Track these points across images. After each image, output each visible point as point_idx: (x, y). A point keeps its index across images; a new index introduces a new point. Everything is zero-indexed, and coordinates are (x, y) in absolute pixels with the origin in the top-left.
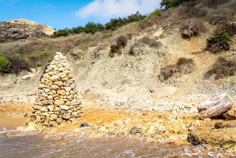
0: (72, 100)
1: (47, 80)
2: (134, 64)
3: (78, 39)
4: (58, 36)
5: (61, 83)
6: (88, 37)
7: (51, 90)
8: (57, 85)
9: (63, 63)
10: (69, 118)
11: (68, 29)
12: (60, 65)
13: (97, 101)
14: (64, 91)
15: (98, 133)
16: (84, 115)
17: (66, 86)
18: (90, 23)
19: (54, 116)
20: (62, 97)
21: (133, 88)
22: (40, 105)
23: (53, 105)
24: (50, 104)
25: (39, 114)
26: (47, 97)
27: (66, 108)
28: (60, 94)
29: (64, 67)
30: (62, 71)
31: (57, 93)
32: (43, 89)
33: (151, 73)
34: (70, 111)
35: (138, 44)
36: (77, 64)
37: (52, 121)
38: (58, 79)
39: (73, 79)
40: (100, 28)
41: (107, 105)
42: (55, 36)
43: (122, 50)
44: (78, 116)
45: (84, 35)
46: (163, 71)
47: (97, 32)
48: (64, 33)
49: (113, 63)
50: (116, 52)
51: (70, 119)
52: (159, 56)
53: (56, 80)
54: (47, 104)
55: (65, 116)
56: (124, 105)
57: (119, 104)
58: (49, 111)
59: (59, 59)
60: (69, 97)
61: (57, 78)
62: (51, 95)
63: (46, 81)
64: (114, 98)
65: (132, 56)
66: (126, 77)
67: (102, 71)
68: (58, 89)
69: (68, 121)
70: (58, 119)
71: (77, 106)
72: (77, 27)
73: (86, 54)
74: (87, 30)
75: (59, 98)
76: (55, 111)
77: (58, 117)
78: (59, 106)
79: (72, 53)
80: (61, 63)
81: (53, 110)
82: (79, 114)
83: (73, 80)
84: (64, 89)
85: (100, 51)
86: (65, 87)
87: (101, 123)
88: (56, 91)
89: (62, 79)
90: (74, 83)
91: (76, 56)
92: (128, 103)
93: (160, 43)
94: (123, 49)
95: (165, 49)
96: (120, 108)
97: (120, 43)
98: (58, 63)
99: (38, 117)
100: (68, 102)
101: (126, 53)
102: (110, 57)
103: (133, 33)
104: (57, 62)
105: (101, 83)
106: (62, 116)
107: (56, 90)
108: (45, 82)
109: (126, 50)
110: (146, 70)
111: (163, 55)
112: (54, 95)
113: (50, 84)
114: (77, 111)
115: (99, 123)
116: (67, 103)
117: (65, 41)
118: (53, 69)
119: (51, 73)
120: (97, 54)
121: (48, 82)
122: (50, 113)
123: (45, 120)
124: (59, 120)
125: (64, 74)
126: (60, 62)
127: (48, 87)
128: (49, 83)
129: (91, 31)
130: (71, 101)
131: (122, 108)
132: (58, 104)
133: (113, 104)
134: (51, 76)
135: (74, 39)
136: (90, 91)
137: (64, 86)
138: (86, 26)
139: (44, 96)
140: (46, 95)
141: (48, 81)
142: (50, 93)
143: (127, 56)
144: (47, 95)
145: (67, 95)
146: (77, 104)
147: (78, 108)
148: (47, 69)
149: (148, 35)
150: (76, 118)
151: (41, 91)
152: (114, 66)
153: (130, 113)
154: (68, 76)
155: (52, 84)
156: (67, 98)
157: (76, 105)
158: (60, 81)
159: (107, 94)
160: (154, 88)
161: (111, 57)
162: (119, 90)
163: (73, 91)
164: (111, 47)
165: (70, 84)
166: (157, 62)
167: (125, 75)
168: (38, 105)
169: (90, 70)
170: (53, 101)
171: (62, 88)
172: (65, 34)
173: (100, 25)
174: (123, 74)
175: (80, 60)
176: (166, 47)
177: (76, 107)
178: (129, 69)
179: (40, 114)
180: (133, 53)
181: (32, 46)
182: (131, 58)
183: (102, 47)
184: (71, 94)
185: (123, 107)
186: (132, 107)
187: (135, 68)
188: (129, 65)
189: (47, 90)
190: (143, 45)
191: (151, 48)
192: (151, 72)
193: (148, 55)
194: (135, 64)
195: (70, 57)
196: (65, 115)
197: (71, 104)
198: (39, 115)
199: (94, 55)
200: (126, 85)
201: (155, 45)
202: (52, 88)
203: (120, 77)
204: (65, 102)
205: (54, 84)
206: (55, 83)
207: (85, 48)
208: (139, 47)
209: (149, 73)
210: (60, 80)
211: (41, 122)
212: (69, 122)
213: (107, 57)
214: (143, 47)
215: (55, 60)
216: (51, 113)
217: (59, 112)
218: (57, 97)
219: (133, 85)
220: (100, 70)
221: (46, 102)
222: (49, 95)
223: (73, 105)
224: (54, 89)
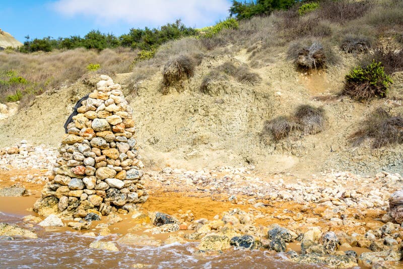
0: (128, 170)
1: (82, 128)
2: (211, 109)
3: (72, 59)
4: (33, 50)
5: (111, 135)
6: (91, 56)
7: (92, 147)
8: (103, 138)
9: (116, 97)
10: (124, 203)
11: (51, 39)
12: (109, 101)
13: (152, 173)
14: (116, 151)
15: (215, 239)
17: (119, 142)
18: (94, 33)
19: (96, 199)
20: (112, 161)
21: (214, 153)
22: (67, 176)
23: (94, 177)
24: (89, 174)
25: (65, 194)
26: (83, 161)
27: (119, 184)
28: (108, 156)
29: (117, 104)
30: (113, 113)
31: (102, 154)
32: (75, 144)
33: (243, 129)
34: (126, 190)
35: (217, 75)
37: (92, 208)
38: (106, 127)
40: (112, 42)
42: (26, 49)
43: (185, 83)
44: (139, 200)
45: (83, 52)
46: (271, 126)
47: (107, 49)
48: (44, 45)
49: (167, 105)
50: (173, 85)
51: (125, 206)
52: (257, 99)
53: (102, 129)
54: (82, 173)
55: (117, 200)
56: (210, 183)
58: (85, 187)
59: (108, 89)
60: (125, 163)
61: (104, 124)
62: (91, 156)
63: (80, 129)
64: (181, 170)
65: (206, 96)
66: (196, 132)
67: (147, 118)
68: (105, 146)
69: (120, 209)
70: (103, 204)
71: (137, 181)
72: (70, 38)
74: (89, 43)
75: (105, 163)
76: (98, 190)
77: (104, 201)
78: (106, 180)
79: (86, 81)
80: (112, 96)
81: (93, 187)
82: (141, 198)
83: (133, 131)
84: (116, 147)
85: (141, 82)
88: (101, 150)
89: (114, 127)
90: (134, 136)
91: (93, 86)
92: (219, 181)
93: (258, 75)
94: (187, 81)
95: (266, 87)
97: (183, 69)
98: (106, 96)
99: (64, 200)
101: (192, 88)
102: (161, 94)
103: (205, 55)
104: (105, 94)
106: (111, 199)
107: (101, 148)
108: (78, 130)
109: (192, 83)
110: (233, 122)
111: (265, 97)
112: (97, 159)
113: (91, 136)
114: (138, 191)
116: (120, 175)
117: (50, 60)
118: (97, 107)
119: (91, 114)
120: (135, 86)
121: (87, 132)
122: (89, 192)
123: (79, 205)
124: (106, 207)
125: (117, 118)
126: (109, 93)
127: (87, 141)
128: (87, 134)
129: (96, 47)
130: (128, 172)
131: (210, 190)
132: (104, 176)
134: (91, 120)
135: (67, 57)
137: (116, 142)
138: (86, 36)
139: (77, 158)
140: (82, 157)
141: (84, 129)
142: (89, 153)
143: (195, 95)
144: (83, 157)
145: (122, 160)
146: (138, 177)
147: (139, 185)
149: (231, 60)
150: (135, 204)
151: (72, 148)
152: (169, 110)
154: (125, 122)
155: (94, 137)
156: (120, 166)
157: (136, 179)
158: (109, 132)
159: (167, 162)
160: (254, 156)
161: (163, 94)
162: (188, 155)
163: (133, 153)
164: (165, 76)
165: (128, 139)
166: (255, 109)
167: (193, 128)
168: (63, 175)
170: (95, 169)
171: (113, 144)
172: (45, 48)
174: (189, 126)
176: (268, 84)
177: (135, 184)
178: (201, 117)
179: (67, 194)
180: (207, 90)
182: (203, 98)
183: (144, 75)
184: (127, 158)
185: (211, 188)
187: (212, 117)
188: (201, 111)
189: (83, 147)
190: (226, 78)
191: (240, 84)
192: (244, 126)
193: (236, 96)
194: (213, 110)
196: (116, 198)
197: (127, 178)
198: (64, 195)
199: (127, 88)
200: (202, 147)
201: (248, 78)
202: (94, 144)
203: (184, 132)
204: (118, 172)
205: (97, 137)
206: (98, 134)
208: (218, 80)
209: (241, 128)
210: (108, 130)
211: (69, 209)
212: (122, 211)
213: (154, 93)
214: (226, 81)
215: (99, 89)
216: (92, 193)
217: (106, 191)
218: (102, 161)
219: (214, 147)
220: (143, 116)
221: (79, 169)
222: (86, 157)
223: (131, 180)
224: (97, 145)
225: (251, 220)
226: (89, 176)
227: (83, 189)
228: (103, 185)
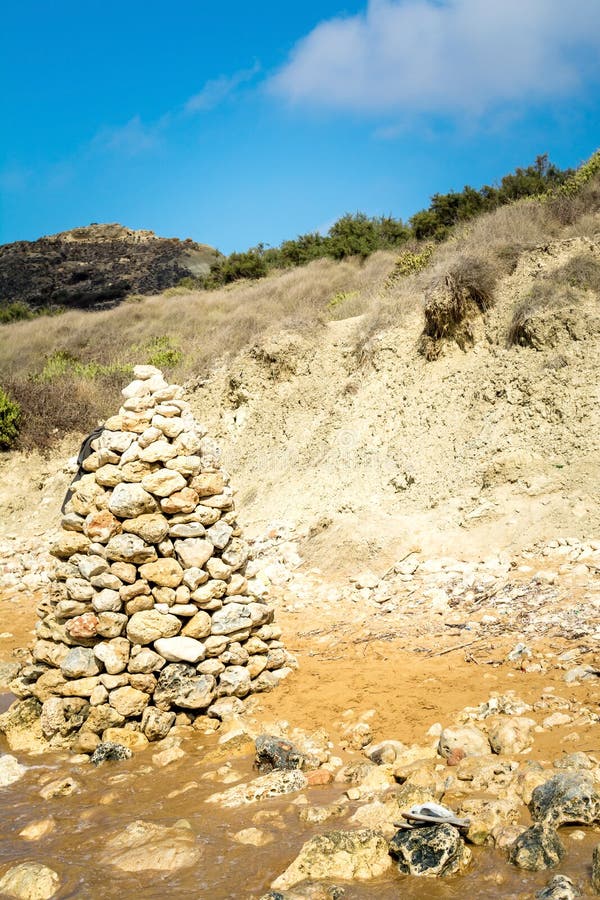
0: (218, 608)
1: (88, 513)
2: (536, 387)
3: (302, 286)
4: (229, 279)
5: (156, 524)
6: (344, 274)
7: (111, 562)
8: (138, 535)
9: (168, 419)
10: (209, 700)
11: (266, 248)
12: (150, 433)
13: (366, 578)
14: (172, 563)
15: (337, 843)
16: (287, 679)
17: (183, 538)
18: (349, 219)
19: (129, 699)
20: (164, 595)
21: (535, 505)
22: (59, 642)
23: (120, 639)
24: (107, 634)
25: (55, 690)
26: (90, 600)
27: (190, 650)
28: (154, 579)
29: (171, 440)
30: (160, 464)
31: (138, 576)
32: (73, 558)
34: (211, 666)
35: (549, 293)
36: (282, 396)
37: (121, 725)
38: (143, 504)
39: (218, 501)
40: (393, 235)
41: (411, 605)
42: (216, 279)
43: (477, 324)
44: (254, 685)
45: (326, 267)
47: (379, 252)
48: (249, 265)
49: (438, 386)
50: (449, 335)
51: (213, 709)
53: (134, 512)
54: (89, 634)
55: (187, 696)
56: (492, 601)
57: (470, 596)
58: (103, 670)
59: (149, 400)
60: (201, 594)
61: (135, 499)
62: (107, 586)
63: (84, 517)
64: (445, 560)
65: (526, 351)
66: (499, 450)
67: (390, 424)
68: (144, 556)
69: (201, 717)
70: (148, 710)
71: (247, 634)
72: (297, 240)
73: (317, 350)
74: (340, 245)
75: (151, 599)
76: (135, 673)
77: (152, 703)
78: (156, 644)
79: (258, 352)
80: (158, 420)
81: (121, 666)
82: (262, 678)
84: (176, 555)
85: (381, 335)
86: (178, 542)
87: (365, 740)
88: (137, 566)
89: (164, 503)
90: (228, 516)
91: (274, 361)
92: (516, 592)
94: (479, 319)
96: (473, 625)
97: (465, 292)
98: (141, 421)
99: (52, 706)
100: (200, 621)
101: (493, 335)
102: (424, 360)
103: (524, 245)
104: (138, 417)
105: (386, 480)
106: (169, 694)
107: (137, 561)
108: (81, 519)
109: (492, 322)
110: (591, 413)
112: (125, 590)
113: (105, 532)
114: (251, 659)
115: (356, 738)
116: (191, 627)
117: (253, 298)
118: (120, 453)
119: (107, 473)
120: (366, 347)
121: (95, 524)
122: (111, 681)
123: (85, 720)
124: (156, 718)
125: (172, 478)
126: (149, 414)
127: (96, 547)
128: (96, 529)
129: (356, 252)
130: (215, 615)
131: (481, 624)
132: (148, 635)
133: (440, 600)
134: (109, 488)
135: (288, 286)
136: (333, 528)
137: (173, 540)
138: (332, 231)
139: (77, 595)
140: (88, 591)
141: (94, 514)
142: (105, 579)
143: (498, 352)
144: (92, 590)
145: (193, 586)
146: (248, 623)
147: (255, 643)
148: (93, 451)
149: (592, 248)
150: (242, 699)
151: (64, 568)
152: (440, 400)
153: (525, 664)
154: (194, 483)
155: (115, 532)
156: (191, 601)
157: (242, 630)
158: (152, 516)
159: (413, 541)
161: (428, 359)
162: (468, 516)
163: (225, 562)
164: (428, 313)
165: (207, 527)
167: (496, 440)
168: (50, 639)
169: (337, 424)
170: (123, 617)
171: (166, 547)
172: (253, 269)
173: (388, 223)
174: (484, 437)
175: (293, 378)
177: (243, 642)
178: (513, 409)
179: (60, 690)
180: (525, 336)
181: (120, 326)
182: (517, 358)
183: (389, 318)
184: (211, 578)
185: (487, 619)
186: (532, 616)
187: (541, 406)
188: (514, 394)
189: (88, 564)
190: (570, 296)
194: (540, 388)
195: (250, 370)
196: (183, 690)
197: (215, 630)
198: (55, 693)
199: (353, 353)
200: (502, 491)
202: (114, 553)
203: (472, 452)
204: (185, 620)
205: (125, 532)
206: (128, 524)
207: (312, 325)
208: (551, 307)
210: (153, 510)
211: (64, 732)
212: (205, 723)
213: (409, 359)
214: (573, 307)
215: (128, 404)
216: (115, 684)
217: (157, 675)
218: (139, 595)
219: (535, 488)
220: (380, 420)
221: (84, 624)
222: (99, 589)
223: (226, 635)
224: (122, 556)
225: (517, 740)
226: (111, 639)
227: (97, 675)
228: (145, 658)
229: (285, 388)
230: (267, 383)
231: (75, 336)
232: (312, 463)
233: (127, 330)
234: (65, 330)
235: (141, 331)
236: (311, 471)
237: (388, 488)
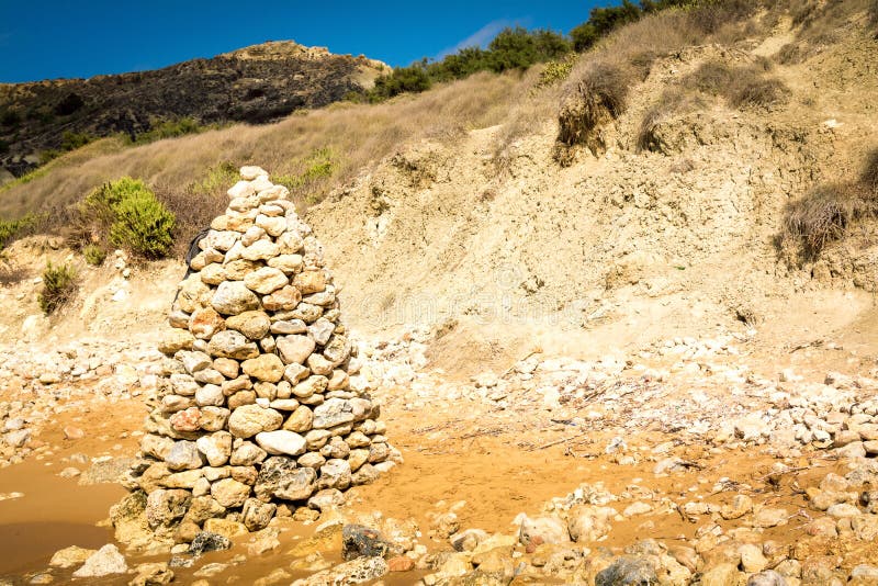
0: (319, 403)
1: (193, 310)
3: (462, 99)
4: (393, 93)
5: (259, 321)
7: (214, 358)
8: (240, 331)
9: (271, 219)
10: (308, 492)
11: (429, 63)
12: (253, 231)
13: (487, 377)
14: (273, 359)
16: (390, 472)
17: (284, 335)
18: (509, 33)
19: (230, 491)
20: (265, 389)
21: (656, 306)
22: (165, 436)
23: (223, 433)
24: (209, 428)
25: (161, 482)
26: (194, 395)
27: (289, 442)
28: (253, 375)
29: (274, 239)
30: (263, 262)
31: (240, 372)
32: (177, 354)
33: (738, 231)
34: (311, 459)
35: (678, 99)
36: (422, 203)
37: (223, 516)
38: (245, 302)
39: (320, 298)
41: (525, 402)
42: (380, 93)
43: (609, 130)
44: (355, 478)
46: (797, 216)
48: (414, 79)
49: (571, 191)
50: (581, 141)
51: (313, 500)
52: (779, 146)
53: (237, 309)
54: (193, 428)
55: (286, 488)
56: (601, 398)
57: (581, 393)
58: (206, 463)
59: (254, 200)
60: (302, 389)
61: (237, 296)
62: (210, 382)
63: (190, 314)
64: (564, 359)
65: (654, 156)
66: (625, 253)
67: (523, 229)
68: (245, 352)
69: (301, 509)
70: (249, 502)
71: (348, 428)
72: (458, 54)
73: (458, 158)
75: (253, 394)
76: (236, 465)
77: (253, 494)
78: (257, 437)
79: (399, 160)
80: (261, 220)
81: (223, 459)
82: (363, 470)
83: (321, 301)
84: (276, 351)
85: (518, 143)
86: (279, 338)
87: (452, 529)
88: (240, 361)
89: (266, 300)
90: (330, 314)
91: (415, 169)
92: (624, 389)
93: (779, 84)
94: (611, 126)
95: (802, 110)
96: (579, 420)
97: (597, 98)
98: (245, 221)
99: (157, 497)
100: (301, 415)
101: (624, 142)
102: (558, 166)
103: (657, 53)
104: (242, 217)
105: (517, 284)
106: (269, 486)
107: (239, 356)
108: (186, 317)
109: (624, 128)
110: (715, 216)
111: (796, 139)
112: (227, 385)
113: (209, 329)
114: (352, 453)
115: (443, 528)
116: (293, 421)
118: (224, 252)
119: (211, 272)
120: (504, 154)
121: (198, 321)
122: (212, 473)
123: (187, 511)
124: (256, 509)
125: (273, 276)
126: (252, 214)
127: (200, 344)
128: (199, 326)
129: (515, 65)
130: (317, 409)
131: (587, 420)
132: (249, 429)
133: (551, 397)
134: (213, 286)
135: (448, 99)
136: (459, 330)
137: (275, 336)
138: (492, 45)
139: (180, 390)
140: (191, 386)
141: (199, 310)
142: (208, 374)
143: (628, 158)
144: (195, 385)
145: (294, 381)
146: (350, 417)
147: (358, 437)
148: (201, 250)
149: (723, 54)
150: (343, 491)
151: (170, 363)
152: (571, 204)
153: (619, 457)
154: (297, 281)
155: (219, 329)
156: (293, 396)
157: (343, 425)
158: (254, 313)
159: (535, 342)
160: (756, 303)
161: (562, 165)
162: (590, 317)
163: (327, 358)
164: (561, 120)
165: (308, 324)
166: (768, 175)
167: (623, 244)
168: (156, 433)
169: (474, 229)
170: (225, 411)
171: (268, 343)
172: (417, 84)
173: (547, 36)
174: (611, 240)
175: (433, 185)
176: (809, 103)
177: (344, 436)
178: (640, 212)
179: (164, 482)
180: (654, 141)
182: (645, 164)
183: (527, 125)
184: (312, 374)
185: (593, 415)
186: (635, 411)
187: (667, 209)
188: (642, 198)
189: (192, 359)
190: (698, 101)
191: (736, 113)
192: (743, 222)
193: (726, 146)
194: (666, 192)
195: (392, 178)
196: (283, 483)
197: (316, 424)
198: (160, 485)
199: (492, 161)
200: (624, 293)
201: (754, 94)
202: (216, 349)
203: (600, 255)
204: (287, 414)
205: (228, 329)
206: (231, 321)
207: (452, 133)
208: (679, 113)
209: (732, 230)
210: (256, 307)
211: (167, 522)
212: (304, 512)
213: (545, 165)
214: (701, 112)
215: (232, 204)
216: (216, 477)
217: (258, 467)
218: (241, 390)
219: (655, 289)
220: (514, 225)
221: (187, 418)
222: (202, 384)
223: (327, 429)
224: (224, 352)
225: (594, 528)
226: (213, 432)
227: (201, 468)
228: (245, 450)
229: (425, 196)
230: (407, 191)
231: (239, 149)
232: (449, 268)
233: (289, 143)
234: (230, 143)
235: (303, 143)
236: (447, 276)
237: (519, 292)
